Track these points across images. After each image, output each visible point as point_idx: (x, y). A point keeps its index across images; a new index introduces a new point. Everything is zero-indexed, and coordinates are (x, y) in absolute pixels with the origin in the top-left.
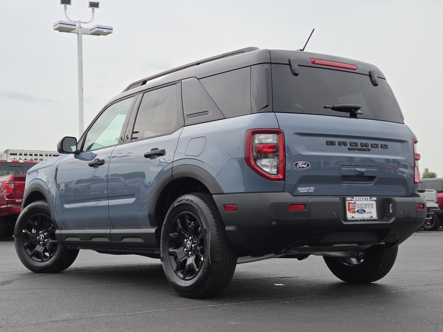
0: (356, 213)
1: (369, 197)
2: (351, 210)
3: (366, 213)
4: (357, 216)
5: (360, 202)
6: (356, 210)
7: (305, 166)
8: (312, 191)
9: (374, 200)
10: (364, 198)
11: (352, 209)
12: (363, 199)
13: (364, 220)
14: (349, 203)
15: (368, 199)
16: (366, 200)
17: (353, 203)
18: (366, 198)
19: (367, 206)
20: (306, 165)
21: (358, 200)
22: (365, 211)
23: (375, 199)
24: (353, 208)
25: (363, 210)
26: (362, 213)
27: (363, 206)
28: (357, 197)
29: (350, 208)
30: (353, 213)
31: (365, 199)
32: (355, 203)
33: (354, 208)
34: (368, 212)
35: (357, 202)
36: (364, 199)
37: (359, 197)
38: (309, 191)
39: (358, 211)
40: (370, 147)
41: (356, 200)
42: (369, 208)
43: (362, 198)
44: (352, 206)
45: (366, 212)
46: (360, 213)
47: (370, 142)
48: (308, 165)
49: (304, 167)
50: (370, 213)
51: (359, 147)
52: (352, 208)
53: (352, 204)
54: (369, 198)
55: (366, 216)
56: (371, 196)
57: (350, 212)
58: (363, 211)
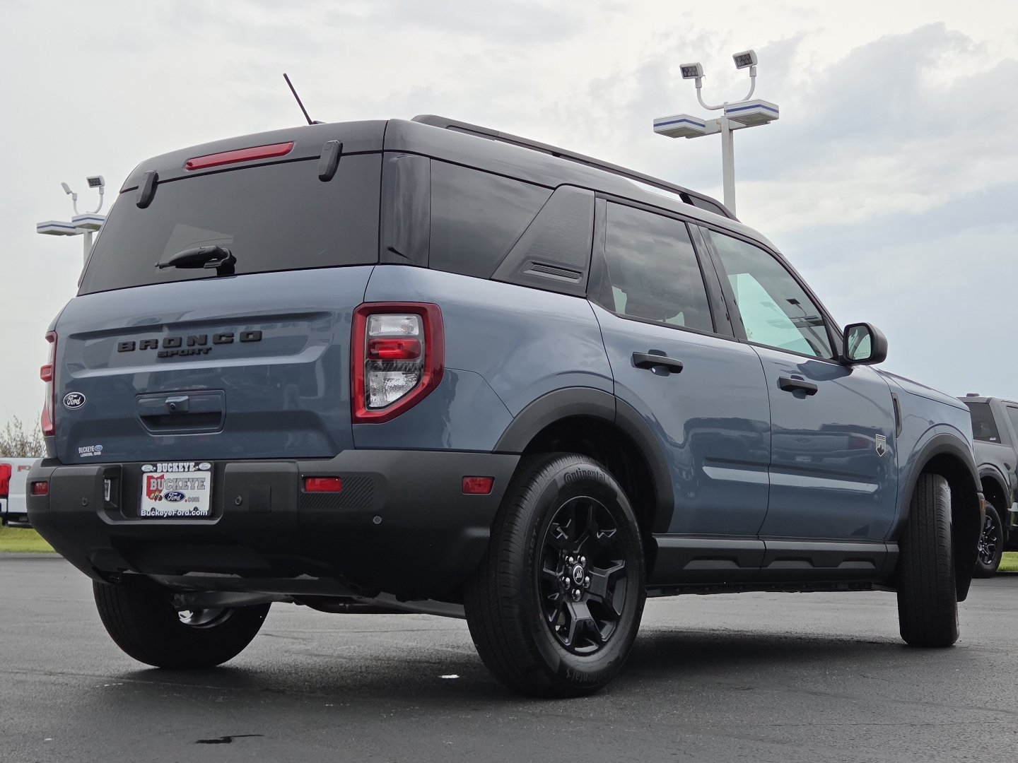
0: (164, 500)
1: (194, 464)
2: (153, 495)
3: (186, 501)
4: (165, 507)
5: (171, 474)
6: (162, 494)
7: (77, 402)
8: (99, 453)
9: (205, 469)
10: (181, 464)
11: (155, 491)
12: (178, 467)
13: (175, 517)
14: (149, 478)
15: (191, 467)
16: (186, 470)
17: (157, 479)
18: (186, 464)
19: (189, 484)
20: (79, 400)
21: (167, 471)
22: (183, 497)
23: (208, 466)
24: (157, 489)
25: (179, 494)
26: (176, 500)
27: (180, 483)
28: (165, 465)
29: (152, 488)
30: (155, 500)
31: (184, 467)
32: (162, 477)
33: (160, 488)
34: (189, 498)
35: (167, 476)
36: (180, 467)
37: (170, 464)
38: (95, 454)
39: (167, 496)
40: (210, 343)
41: (162, 471)
42: (193, 488)
43: (175, 465)
44: (155, 484)
45: (186, 498)
46: (171, 500)
47: (211, 332)
48: (82, 400)
49: (76, 405)
50: (196, 499)
51: (185, 347)
52: (155, 488)
53: (155, 480)
54: (192, 464)
55: (183, 507)
56: (198, 461)
57: (151, 499)
58: (177, 495)
